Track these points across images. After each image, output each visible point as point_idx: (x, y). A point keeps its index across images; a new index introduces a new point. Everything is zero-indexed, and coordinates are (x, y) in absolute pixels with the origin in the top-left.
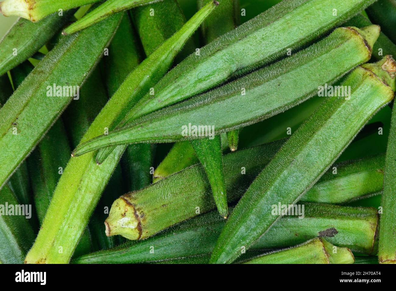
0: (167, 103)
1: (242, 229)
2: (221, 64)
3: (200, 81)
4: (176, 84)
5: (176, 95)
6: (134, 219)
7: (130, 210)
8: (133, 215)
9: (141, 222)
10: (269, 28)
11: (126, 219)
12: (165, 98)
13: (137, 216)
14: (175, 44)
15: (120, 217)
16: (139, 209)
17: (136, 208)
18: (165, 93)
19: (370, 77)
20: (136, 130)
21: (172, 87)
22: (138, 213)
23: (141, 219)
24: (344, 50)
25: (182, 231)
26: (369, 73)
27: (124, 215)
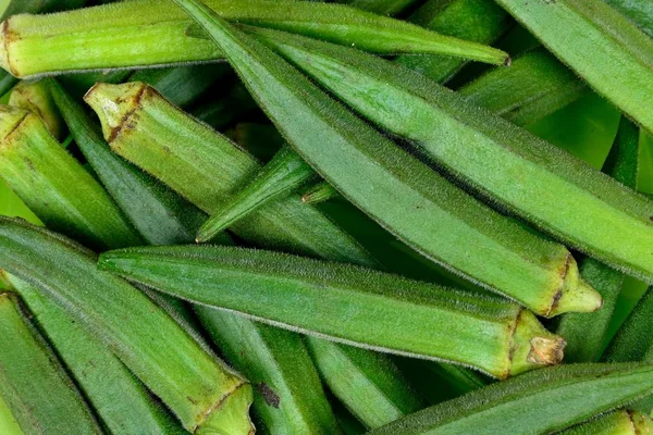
0: (311, 71)
1: (184, 268)
2: (406, 113)
3: (367, 98)
4: (342, 69)
5: (329, 77)
6: (120, 116)
7: (129, 105)
8: (125, 112)
9: (123, 130)
10: (497, 148)
11: (114, 107)
12: (317, 66)
13: (125, 119)
14: (417, 40)
15: (114, 98)
16: (137, 116)
17: (136, 112)
18: (323, 61)
19: (506, 327)
20: (241, 49)
21: (336, 66)
22: (131, 118)
23: (125, 128)
24: (528, 271)
25: (159, 197)
26: (512, 323)
27: (118, 101)
